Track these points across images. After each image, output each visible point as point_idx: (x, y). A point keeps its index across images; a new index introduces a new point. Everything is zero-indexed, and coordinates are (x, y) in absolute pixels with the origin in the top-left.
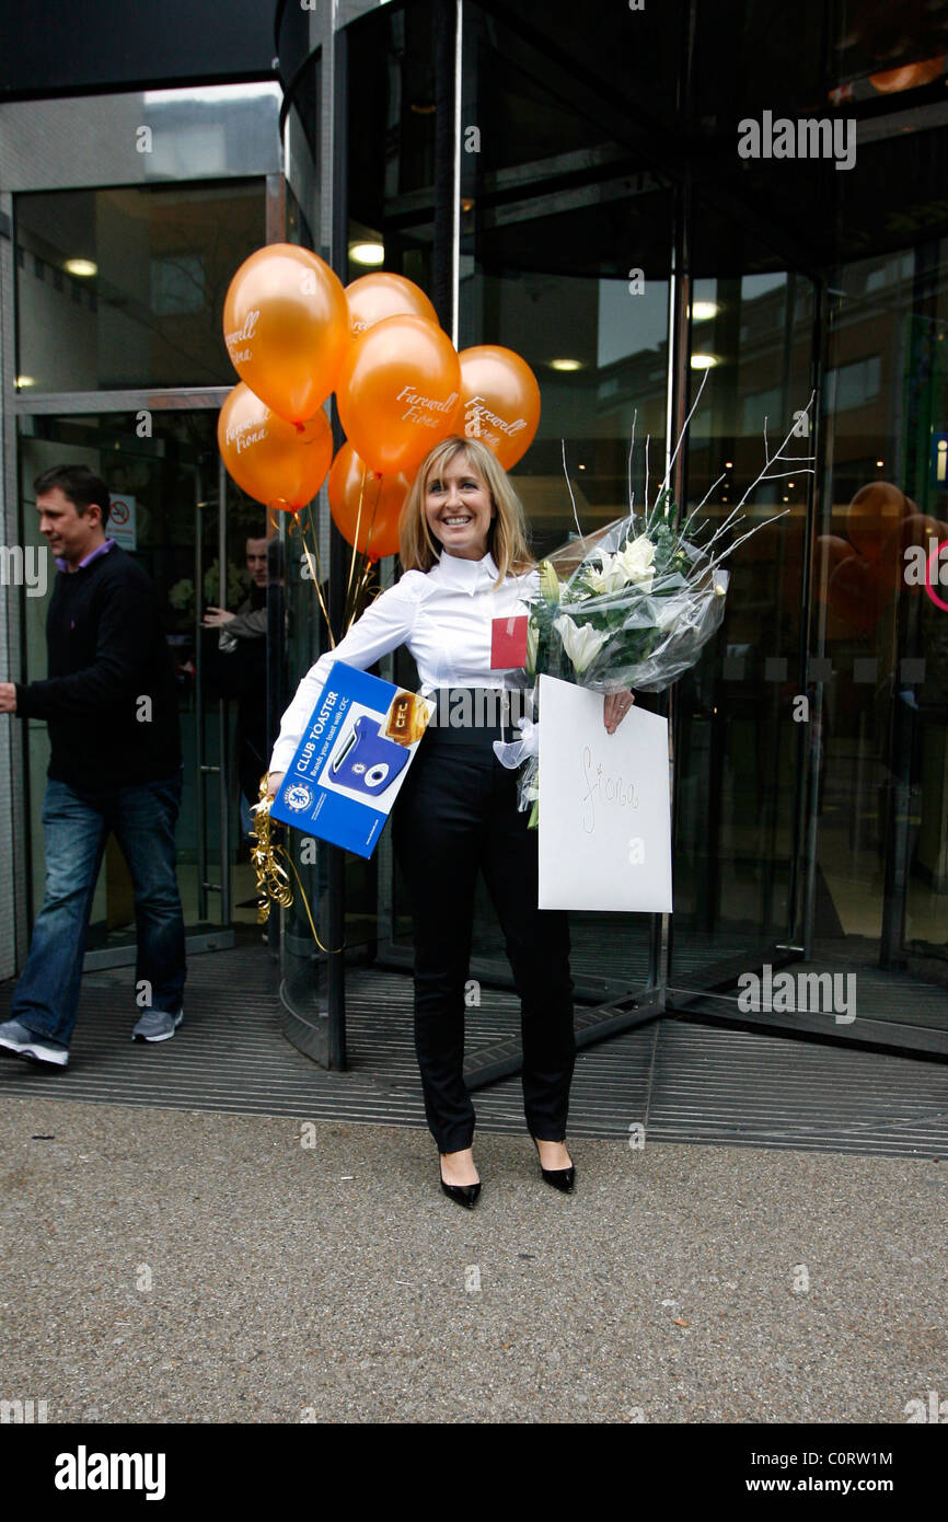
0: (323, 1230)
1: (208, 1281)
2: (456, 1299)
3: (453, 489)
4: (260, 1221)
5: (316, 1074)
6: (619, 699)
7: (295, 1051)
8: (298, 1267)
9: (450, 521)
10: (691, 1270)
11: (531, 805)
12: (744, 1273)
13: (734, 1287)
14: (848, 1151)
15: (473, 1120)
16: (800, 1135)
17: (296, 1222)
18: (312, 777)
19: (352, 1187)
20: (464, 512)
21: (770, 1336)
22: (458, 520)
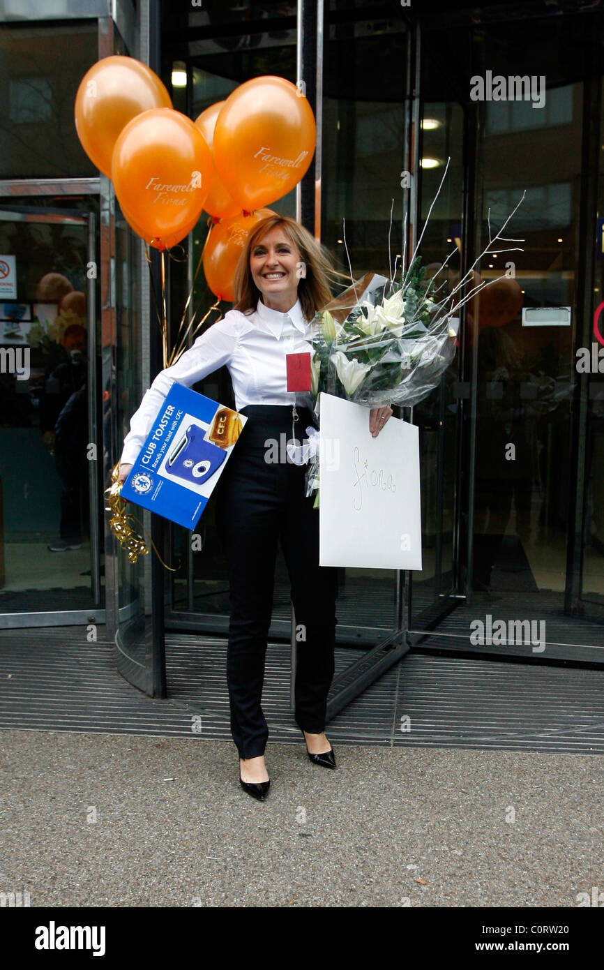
0: (150, 820)
1: (63, 861)
2: (252, 869)
3: (272, 252)
4: (102, 814)
5: (144, 700)
6: (381, 412)
7: (127, 684)
8: (132, 848)
9: (269, 276)
10: (428, 842)
11: (315, 492)
12: (467, 843)
13: (460, 854)
14: (543, 750)
15: (267, 734)
16: (508, 739)
17: (130, 814)
18: (152, 468)
19: (172, 786)
20: (279, 269)
21: (487, 889)
22: (275, 276)
